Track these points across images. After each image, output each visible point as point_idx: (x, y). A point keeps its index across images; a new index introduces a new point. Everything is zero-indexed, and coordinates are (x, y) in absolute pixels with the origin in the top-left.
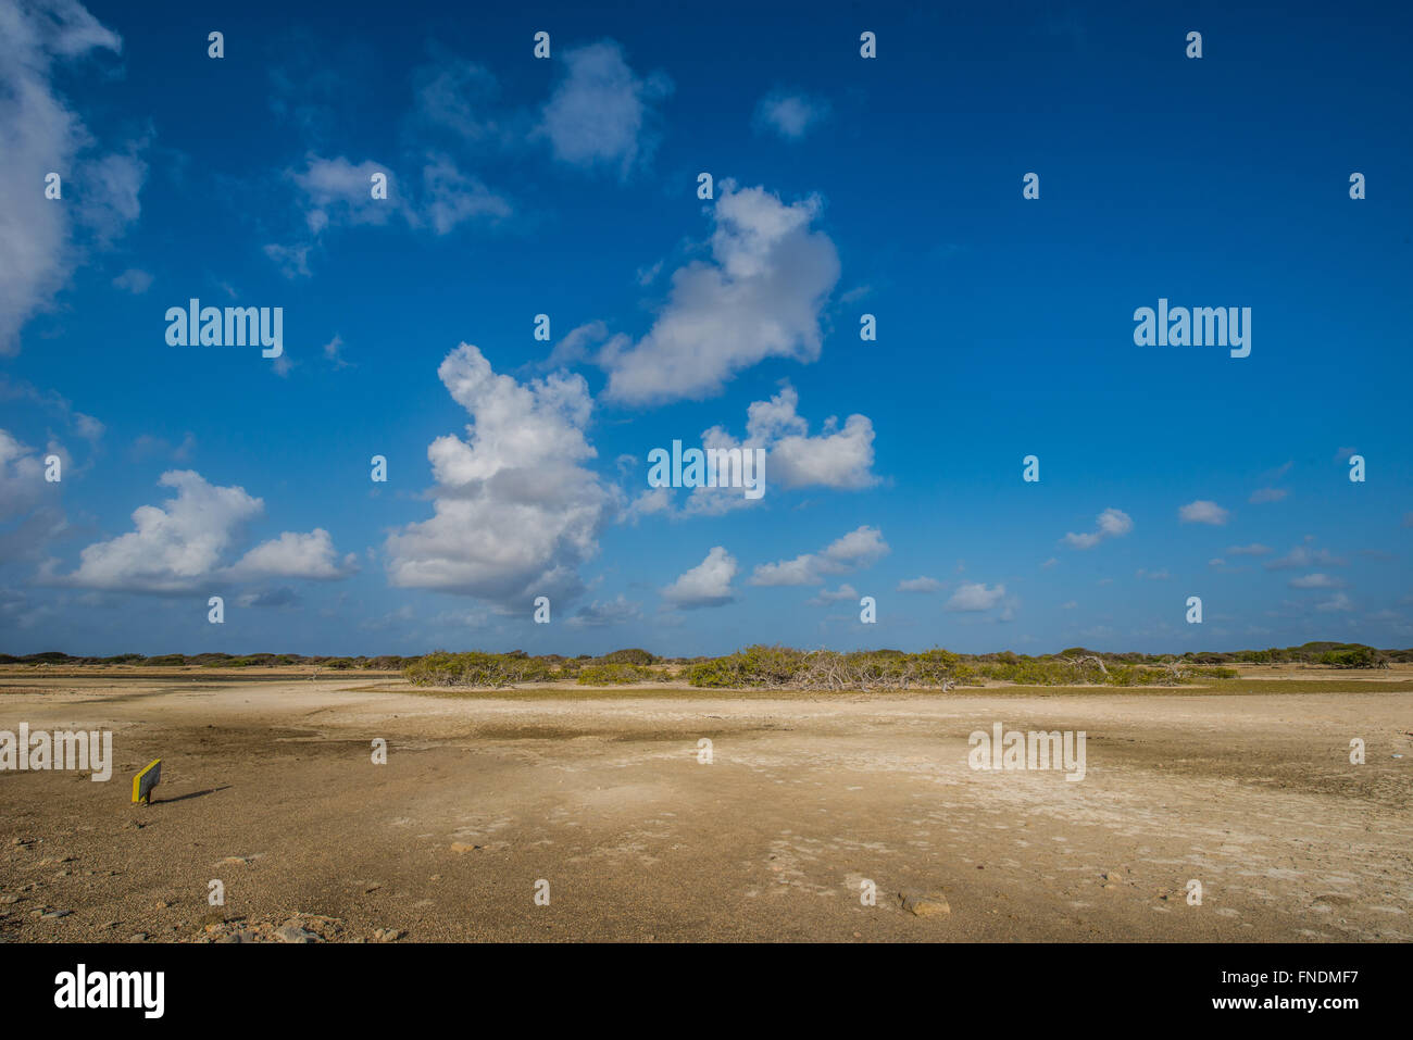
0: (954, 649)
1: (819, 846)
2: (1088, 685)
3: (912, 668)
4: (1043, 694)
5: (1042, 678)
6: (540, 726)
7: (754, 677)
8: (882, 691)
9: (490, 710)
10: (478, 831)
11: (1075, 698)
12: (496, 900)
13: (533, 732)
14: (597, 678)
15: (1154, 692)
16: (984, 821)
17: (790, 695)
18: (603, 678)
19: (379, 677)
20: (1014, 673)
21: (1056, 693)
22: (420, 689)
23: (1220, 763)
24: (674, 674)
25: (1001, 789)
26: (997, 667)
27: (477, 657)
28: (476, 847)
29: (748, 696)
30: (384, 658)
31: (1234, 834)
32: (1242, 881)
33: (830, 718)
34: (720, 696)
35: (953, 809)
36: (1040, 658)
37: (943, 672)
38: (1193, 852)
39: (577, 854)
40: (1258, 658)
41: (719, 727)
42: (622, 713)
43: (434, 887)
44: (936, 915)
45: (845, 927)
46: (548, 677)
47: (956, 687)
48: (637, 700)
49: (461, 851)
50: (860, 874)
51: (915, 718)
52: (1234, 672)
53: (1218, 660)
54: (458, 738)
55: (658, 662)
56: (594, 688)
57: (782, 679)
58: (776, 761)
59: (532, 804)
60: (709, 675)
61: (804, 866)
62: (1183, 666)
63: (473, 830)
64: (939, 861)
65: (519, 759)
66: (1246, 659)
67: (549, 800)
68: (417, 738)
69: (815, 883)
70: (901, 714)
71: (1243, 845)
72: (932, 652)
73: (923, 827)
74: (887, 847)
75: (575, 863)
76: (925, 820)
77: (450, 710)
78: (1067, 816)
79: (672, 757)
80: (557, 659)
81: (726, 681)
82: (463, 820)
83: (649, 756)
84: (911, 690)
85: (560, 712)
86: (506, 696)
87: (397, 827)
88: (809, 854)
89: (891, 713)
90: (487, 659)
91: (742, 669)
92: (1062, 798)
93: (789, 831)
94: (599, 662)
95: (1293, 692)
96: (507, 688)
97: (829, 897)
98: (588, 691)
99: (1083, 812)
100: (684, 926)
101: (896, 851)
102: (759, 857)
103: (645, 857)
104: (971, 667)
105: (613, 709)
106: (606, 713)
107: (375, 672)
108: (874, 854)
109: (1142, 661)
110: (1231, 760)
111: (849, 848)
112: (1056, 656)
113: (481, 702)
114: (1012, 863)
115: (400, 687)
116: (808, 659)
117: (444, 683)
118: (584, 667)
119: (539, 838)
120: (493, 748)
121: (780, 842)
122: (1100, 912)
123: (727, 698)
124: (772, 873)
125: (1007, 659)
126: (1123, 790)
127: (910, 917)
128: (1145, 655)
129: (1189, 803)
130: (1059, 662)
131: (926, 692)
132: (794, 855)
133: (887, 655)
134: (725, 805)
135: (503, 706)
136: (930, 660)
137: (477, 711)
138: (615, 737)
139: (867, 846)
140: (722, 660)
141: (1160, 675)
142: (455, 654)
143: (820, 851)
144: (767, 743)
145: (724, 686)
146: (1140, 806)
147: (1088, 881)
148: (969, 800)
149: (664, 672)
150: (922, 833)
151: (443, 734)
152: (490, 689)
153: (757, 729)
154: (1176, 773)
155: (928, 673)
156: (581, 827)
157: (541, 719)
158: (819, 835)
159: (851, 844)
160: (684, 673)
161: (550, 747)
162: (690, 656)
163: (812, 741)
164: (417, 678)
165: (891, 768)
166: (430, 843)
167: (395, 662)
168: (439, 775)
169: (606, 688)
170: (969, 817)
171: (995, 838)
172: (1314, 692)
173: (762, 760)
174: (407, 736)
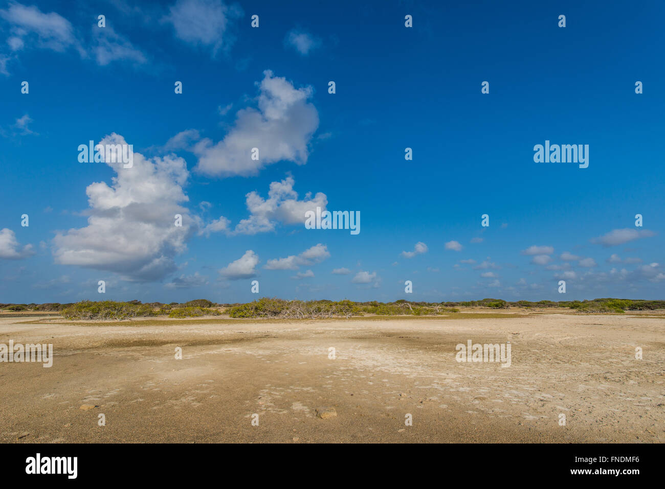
0: (353, 300)
1: (282, 391)
2: (405, 315)
3: (334, 308)
4: (387, 319)
5: (387, 312)
6: (144, 340)
7: (262, 313)
8: (321, 318)
9: (114, 332)
10: (99, 398)
11: (399, 321)
12: (105, 433)
13: (140, 343)
14: (180, 314)
15: (429, 318)
16: (356, 375)
17: (279, 321)
18: (183, 314)
19: (43, 315)
20: (376, 310)
21: (392, 319)
22: (72, 322)
23: (449, 346)
24: (222, 312)
25: (364, 360)
26: (370, 307)
27: (109, 304)
28: (96, 406)
29: (259, 322)
30: (48, 304)
31: (450, 374)
32: (450, 393)
33: (296, 331)
34: (244, 322)
35: (344, 370)
36: (388, 304)
37: (347, 310)
38: (434, 383)
39: (156, 405)
40: (467, 305)
41: (242, 337)
42: (192, 331)
43: (66, 431)
44: (331, 418)
45: (289, 427)
46: (152, 314)
47: (352, 317)
48: (201, 325)
49: (86, 409)
50: (299, 402)
51: (333, 330)
52: (458, 310)
53: (453, 305)
54: (92, 348)
55: (214, 305)
56: (178, 319)
57: (275, 313)
58: (268, 352)
59: (134, 381)
60: (240, 312)
61: (275, 401)
62: (440, 307)
63: (96, 397)
64: (335, 393)
65: (129, 357)
66: (463, 305)
67: (144, 378)
68: (65, 349)
69: (279, 408)
70: (328, 329)
71: (452, 379)
72: (344, 301)
73: (330, 379)
74: (313, 389)
75: (155, 410)
76: (331, 376)
77: (89, 333)
78: (389, 371)
79: (216, 353)
80: (158, 304)
81: (248, 314)
82: (90, 392)
83: (204, 353)
84: (333, 318)
85: (156, 332)
86: (126, 324)
87: (45, 400)
88: (278, 395)
89: (323, 328)
90: (115, 305)
91: (256, 309)
92: (389, 363)
93: (269, 385)
94: (182, 305)
95: (477, 318)
96: (126, 320)
97: (284, 414)
98: (174, 321)
99: (396, 368)
100: (211, 435)
101: (317, 390)
102: (253, 398)
103: (195, 403)
104: (359, 308)
105: (187, 330)
106: (183, 332)
107: (42, 312)
108: (307, 392)
109: (426, 305)
110: (453, 345)
111: (297, 391)
112: (394, 303)
113: (110, 328)
114: (365, 392)
115: (57, 321)
116: (289, 304)
117: (87, 318)
118: (173, 309)
119: (136, 398)
120: (114, 352)
121: (264, 390)
122: (397, 410)
123: (248, 323)
124: (259, 405)
125: (375, 305)
126: (412, 358)
127: (319, 419)
128: (427, 303)
129: (436, 363)
130: (395, 306)
131: (340, 319)
132: (270, 396)
133: (325, 302)
134: (240, 374)
135: (123, 330)
136: (342, 305)
137: (107, 333)
138: (187, 344)
139: (305, 389)
140: (247, 304)
141: (432, 311)
142: (95, 302)
143: (282, 393)
144: (265, 344)
145: (247, 317)
146: (417, 365)
147: (394, 398)
148: (352, 366)
149: (216, 311)
150: (329, 381)
151: (83, 346)
152: (116, 321)
153: (261, 337)
154: (433, 351)
155: (341, 311)
156: (161, 391)
157: (145, 336)
158: (283, 385)
159: (298, 389)
160: (227, 311)
161: (149, 350)
162: (231, 303)
163: (286, 342)
164: (69, 315)
165: (320, 353)
166: (67, 406)
167: (56, 307)
168: (77, 368)
169: (185, 319)
170: (350, 373)
171: (360, 381)
172: (484, 318)
173: (261, 352)
174: (59, 348)
